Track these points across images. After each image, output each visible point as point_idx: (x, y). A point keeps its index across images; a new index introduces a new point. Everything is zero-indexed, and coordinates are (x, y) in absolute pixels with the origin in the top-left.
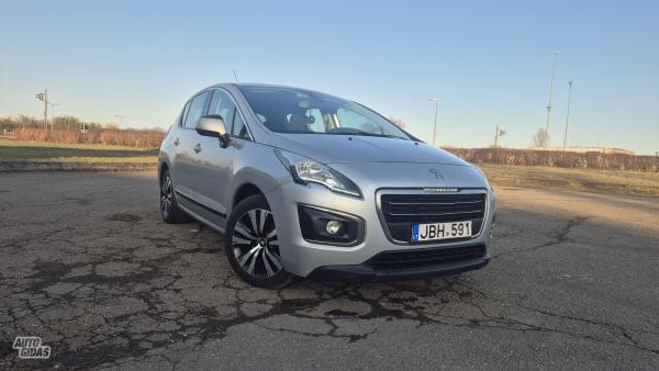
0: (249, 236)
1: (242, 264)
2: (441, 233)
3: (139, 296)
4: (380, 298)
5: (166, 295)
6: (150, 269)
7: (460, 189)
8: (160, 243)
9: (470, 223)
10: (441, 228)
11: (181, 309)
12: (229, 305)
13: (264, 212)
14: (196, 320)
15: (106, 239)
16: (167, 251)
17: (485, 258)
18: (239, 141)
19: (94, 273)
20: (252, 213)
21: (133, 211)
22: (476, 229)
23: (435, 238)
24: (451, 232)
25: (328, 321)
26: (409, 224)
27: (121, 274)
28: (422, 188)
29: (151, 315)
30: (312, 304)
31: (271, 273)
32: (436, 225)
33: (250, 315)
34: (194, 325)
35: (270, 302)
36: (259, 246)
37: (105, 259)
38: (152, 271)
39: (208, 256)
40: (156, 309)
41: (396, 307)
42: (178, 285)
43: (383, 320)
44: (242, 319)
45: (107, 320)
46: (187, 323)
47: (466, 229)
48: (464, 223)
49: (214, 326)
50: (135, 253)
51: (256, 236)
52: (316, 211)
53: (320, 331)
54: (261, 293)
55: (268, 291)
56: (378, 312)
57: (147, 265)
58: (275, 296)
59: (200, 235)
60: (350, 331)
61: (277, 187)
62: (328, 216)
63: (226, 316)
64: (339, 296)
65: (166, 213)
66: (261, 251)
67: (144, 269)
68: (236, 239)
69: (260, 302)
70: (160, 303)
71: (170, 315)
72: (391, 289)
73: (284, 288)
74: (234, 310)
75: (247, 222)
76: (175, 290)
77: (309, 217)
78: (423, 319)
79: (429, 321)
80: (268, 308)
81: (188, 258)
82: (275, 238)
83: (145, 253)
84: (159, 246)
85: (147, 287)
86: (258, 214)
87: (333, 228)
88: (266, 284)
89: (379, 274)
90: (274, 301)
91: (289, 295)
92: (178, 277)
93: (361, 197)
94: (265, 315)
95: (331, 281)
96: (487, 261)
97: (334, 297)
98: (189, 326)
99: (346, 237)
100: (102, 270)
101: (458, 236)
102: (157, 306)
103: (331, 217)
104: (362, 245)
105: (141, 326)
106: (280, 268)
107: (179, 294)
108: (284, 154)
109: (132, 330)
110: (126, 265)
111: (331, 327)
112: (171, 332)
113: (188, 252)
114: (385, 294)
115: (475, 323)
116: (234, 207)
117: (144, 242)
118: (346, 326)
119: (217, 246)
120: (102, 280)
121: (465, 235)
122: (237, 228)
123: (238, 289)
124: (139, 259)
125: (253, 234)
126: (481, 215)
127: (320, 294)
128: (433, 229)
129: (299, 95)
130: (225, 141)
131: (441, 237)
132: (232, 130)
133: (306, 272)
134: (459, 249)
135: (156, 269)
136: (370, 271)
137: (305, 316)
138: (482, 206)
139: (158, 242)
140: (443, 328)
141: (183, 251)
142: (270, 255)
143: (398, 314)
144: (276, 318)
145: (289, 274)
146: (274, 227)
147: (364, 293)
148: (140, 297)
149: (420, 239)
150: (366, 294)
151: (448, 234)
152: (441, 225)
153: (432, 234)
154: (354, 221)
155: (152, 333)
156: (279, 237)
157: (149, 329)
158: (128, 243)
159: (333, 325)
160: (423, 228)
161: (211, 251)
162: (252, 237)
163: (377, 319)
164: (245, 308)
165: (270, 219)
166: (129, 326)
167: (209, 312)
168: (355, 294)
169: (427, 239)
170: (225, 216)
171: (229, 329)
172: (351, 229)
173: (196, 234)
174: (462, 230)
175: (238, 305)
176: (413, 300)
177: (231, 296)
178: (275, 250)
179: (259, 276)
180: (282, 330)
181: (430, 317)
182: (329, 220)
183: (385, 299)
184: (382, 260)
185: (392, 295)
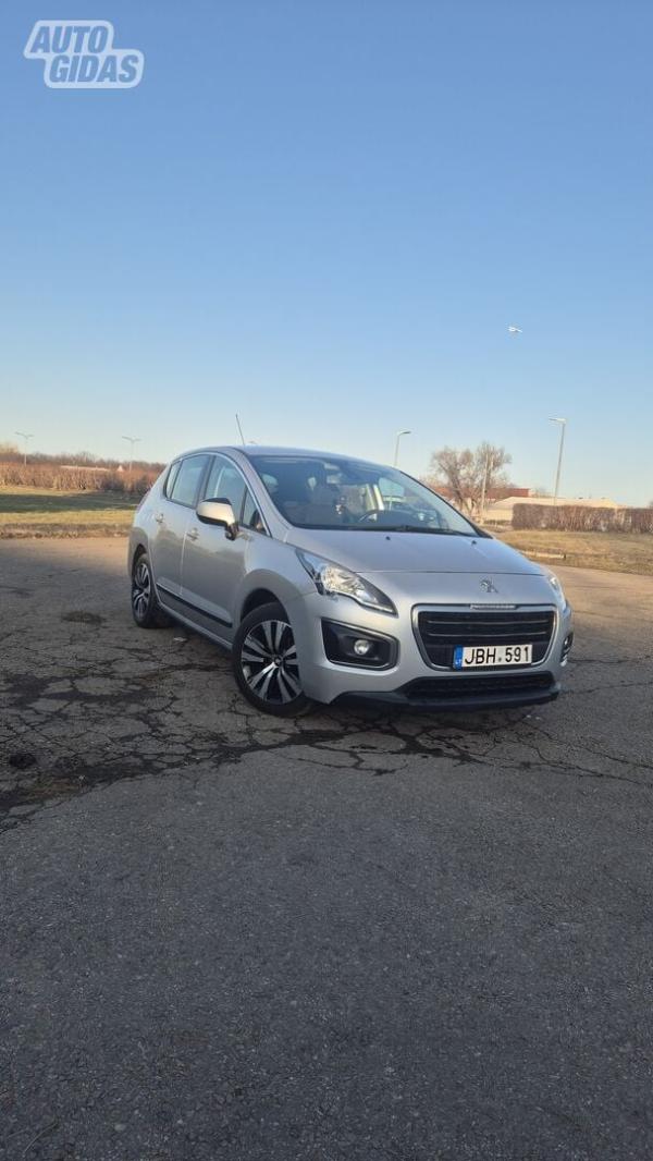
0: (261, 652)
1: (252, 686)
2: (491, 659)
3: (138, 717)
4: (418, 735)
5: (168, 719)
6: (138, 688)
7: (518, 606)
8: (141, 655)
9: (530, 647)
10: (491, 653)
11: (188, 734)
12: (240, 732)
13: (281, 625)
14: (206, 746)
15: (73, 648)
16: (152, 666)
17: (553, 690)
18: (250, 533)
19: (75, 689)
20: (267, 625)
21: (92, 606)
22: (538, 655)
23: (484, 664)
24: (504, 657)
25: (353, 754)
26: (451, 646)
27: (106, 692)
28: (469, 605)
29: (157, 738)
30: (335, 736)
31: (287, 698)
32: (485, 648)
33: (263, 743)
34: (204, 750)
35: (286, 731)
36: (273, 665)
37: (82, 674)
38: (140, 691)
39: (205, 675)
40: (160, 732)
41: (436, 745)
42: (176, 707)
43: (417, 757)
44: (255, 747)
45: (112, 739)
46: (196, 748)
47: (524, 654)
48: (522, 647)
49: (226, 753)
50: (114, 666)
51: (270, 653)
52: (342, 627)
53: (343, 763)
54: (276, 722)
55: (283, 720)
56: (413, 747)
57: (133, 684)
58: (292, 725)
59: (187, 645)
60: (377, 766)
61: (298, 596)
62: (356, 634)
63: (239, 743)
64: (369, 729)
65: (140, 615)
66: (276, 672)
67: (131, 687)
68: (245, 655)
69: (275, 731)
70: (162, 726)
71: (177, 739)
72: (435, 724)
73: (302, 716)
74: (246, 738)
75: (260, 635)
76: (175, 713)
77: (335, 636)
78: (464, 758)
79: (470, 760)
80: (284, 738)
81: (181, 675)
82: (294, 656)
83: (127, 668)
84: (141, 660)
85: (142, 708)
86: (274, 626)
87: (362, 648)
88: (281, 712)
89: (414, 704)
90: (291, 731)
91: (308, 725)
92: (174, 699)
93: (395, 614)
94: (281, 745)
95: (361, 712)
96: (554, 696)
97: (362, 731)
98: (201, 751)
99: (376, 659)
100: (84, 686)
101: (513, 662)
102: (159, 728)
103: (361, 636)
104: (395, 669)
105: (151, 747)
106: (298, 692)
107: (180, 718)
108: (308, 558)
109: (141, 751)
110: (108, 681)
111: (357, 761)
112: (182, 755)
113: (177, 668)
114: (426, 730)
115: (527, 765)
116: (242, 618)
117: (121, 654)
118: (374, 761)
119: (213, 663)
120: (88, 698)
121: (523, 661)
122: (247, 642)
123: (247, 716)
124: (122, 676)
125: (266, 650)
126: (548, 637)
127: (345, 725)
128: (480, 653)
129: (327, 466)
130: (231, 532)
131: (491, 663)
132: (242, 518)
133: (329, 698)
134: (518, 677)
135: (144, 688)
136: (402, 699)
137: (326, 748)
138: (549, 627)
139: (140, 654)
140: (485, 768)
141: (171, 667)
142: (287, 677)
143: (437, 753)
144: (293, 748)
145: (309, 699)
146: (292, 643)
147: (398, 728)
148: (138, 719)
149: (464, 665)
150: (401, 729)
151: (500, 660)
152: (492, 649)
153: (480, 659)
154: (385, 640)
155: (162, 754)
156: (298, 655)
157: (159, 751)
158: (102, 654)
159: (358, 758)
160: (467, 653)
161: (207, 669)
162: (265, 654)
163: (411, 756)
164: (257, 736)
165: (288, 633)
166: (137, 747)
167: (217, 738)
168: (388, 728)
169: (474, 664)
170: (230, 625)
171: (244, 756)
172: (383, 651)
173: (183, 644)
174: (519, 655)
175: (249, 732)
176: (459, 737)
177: (241, 723)
178: (293, 670)
179: (272, 702)
180: (300, 759)
181: (474, 757)
182: (358, 639)
183: (425, 736)
184: (417, 687)
185: (436, 733)
